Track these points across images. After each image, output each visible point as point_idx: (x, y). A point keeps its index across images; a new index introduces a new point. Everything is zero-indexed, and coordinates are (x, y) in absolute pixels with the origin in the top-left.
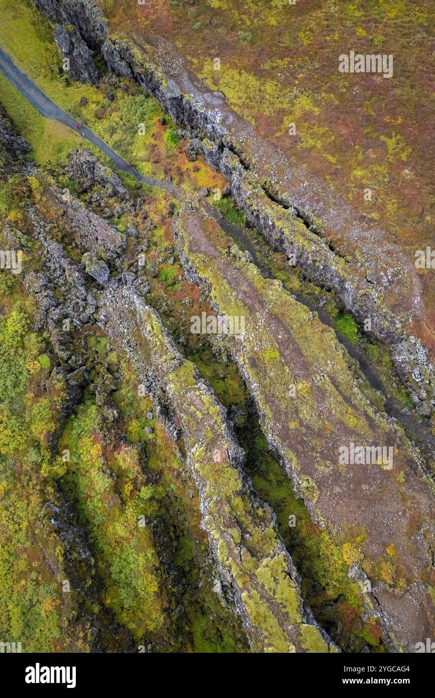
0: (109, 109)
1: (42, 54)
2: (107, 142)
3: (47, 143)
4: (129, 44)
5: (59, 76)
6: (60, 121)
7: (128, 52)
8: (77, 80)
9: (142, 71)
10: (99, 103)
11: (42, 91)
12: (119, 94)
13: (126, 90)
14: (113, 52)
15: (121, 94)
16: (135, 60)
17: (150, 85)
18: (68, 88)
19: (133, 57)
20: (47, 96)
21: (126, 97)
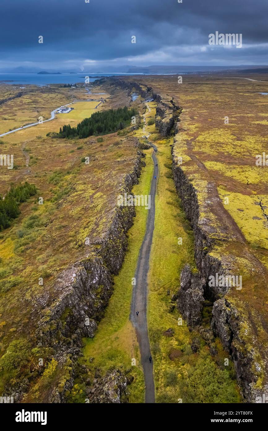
0: (186, 357)
1: (171, 280)
2: (157, 389)
3: (109, 341)
4: (243, 315)
5: (170, 301)
6: (137, 332)
7: (237, 322)
8: (181, 313)
9: (239, 348)
10: (182, 344)
11: (147, 301)
12: (204, 351)
13: (213, 354)
14: (221, 311)
15: (205, 354)
16: (240, 334)
17: (242, 369)
18: (168, 314)
19: (239, 329)
20: (147, 308)
21: (208, 360)
